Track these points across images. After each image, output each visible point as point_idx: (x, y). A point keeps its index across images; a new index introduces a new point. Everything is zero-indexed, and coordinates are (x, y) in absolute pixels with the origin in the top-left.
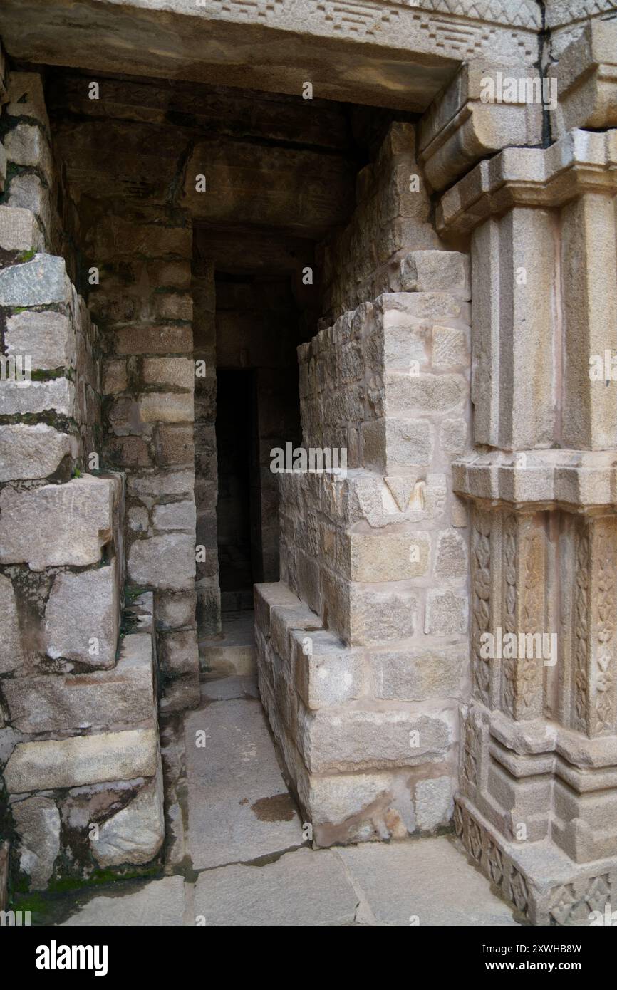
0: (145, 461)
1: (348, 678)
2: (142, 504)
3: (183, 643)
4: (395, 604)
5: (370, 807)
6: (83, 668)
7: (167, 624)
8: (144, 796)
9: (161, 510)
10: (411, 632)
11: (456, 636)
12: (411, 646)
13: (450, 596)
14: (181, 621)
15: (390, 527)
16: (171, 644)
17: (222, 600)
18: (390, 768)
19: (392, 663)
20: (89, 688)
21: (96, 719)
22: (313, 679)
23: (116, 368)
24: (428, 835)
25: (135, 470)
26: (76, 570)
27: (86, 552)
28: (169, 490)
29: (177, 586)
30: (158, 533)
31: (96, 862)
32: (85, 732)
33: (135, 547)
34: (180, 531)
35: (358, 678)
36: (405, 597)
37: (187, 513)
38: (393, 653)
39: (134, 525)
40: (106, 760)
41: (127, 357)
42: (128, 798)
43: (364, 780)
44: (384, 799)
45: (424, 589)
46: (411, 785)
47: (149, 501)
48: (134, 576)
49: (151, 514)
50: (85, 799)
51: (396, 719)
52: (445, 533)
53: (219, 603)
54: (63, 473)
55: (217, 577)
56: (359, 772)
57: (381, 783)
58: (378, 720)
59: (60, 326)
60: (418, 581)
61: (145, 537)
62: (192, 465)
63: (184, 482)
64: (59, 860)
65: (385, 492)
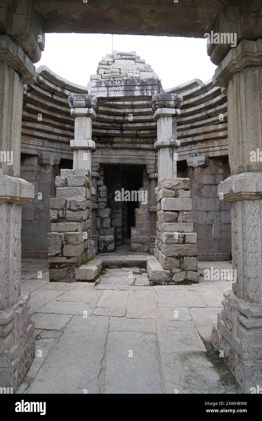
0: (115, 207)
1: (135, 232)
2: (114, 214)
3: (120, 235)
4: (141, 224)
5: (138, 248)
6: (107, 228)
7: (117, 232)
8: (112, 243)
9: (117, 215)
10: (143, 227)
11: (149, 228)
12: (143, 229)
13: (148, 223)
14: (119, 232)
15: (141, 214)
16: (118, 235)
17: (128, 231)
18: (141, 243)
19: (141, 230)
20: (107, 230)
21: (107, 234)
22: (131, 232)
23: (111, 194)
24: (145, 252)
25: (113, 209)
26: (106, 218)
27: (107, 216)
28: (118, 212)
29: (119, 226)
30: (116, 218)
31: (107, 250)
32: (107, 235)
33: (113, 220)
34: (119, 218)
35: (137, 232)
36: (143, 223)
37: (120, 215)
38: (141, 229)
39: (113, 217)
40: (108, 238)
41: (112, 192)
42: (111, 243)
43: (137, 244)
44: (140, 247)
45: (145, 222)
46: (143, 246)
47: (115, 213)
48: (113, 224)
49: (115, 215)
50: (106, 242)
51: (141, 237)
52: (147, 216)
53: (127, 232)
54: (105, 208)
55: (127, 228)
56: (137, 243)
57: (140, 245)
58: (139, 237)
59: (105, 193)
60: (144, 221)
61: (115, 219)
62: (121, 208)
63: (120, 211)
64: (103, 249)
65: (140, 211)
